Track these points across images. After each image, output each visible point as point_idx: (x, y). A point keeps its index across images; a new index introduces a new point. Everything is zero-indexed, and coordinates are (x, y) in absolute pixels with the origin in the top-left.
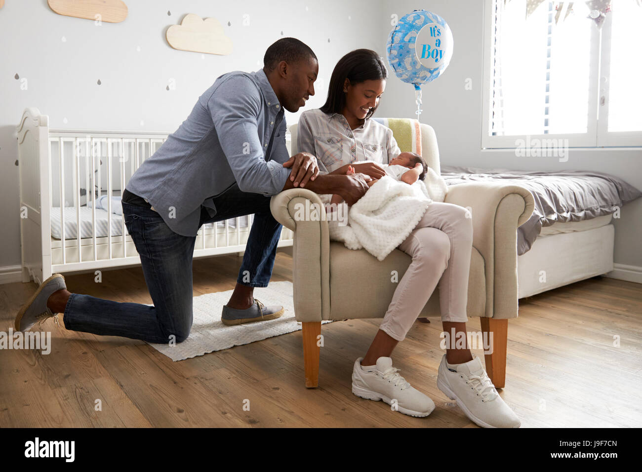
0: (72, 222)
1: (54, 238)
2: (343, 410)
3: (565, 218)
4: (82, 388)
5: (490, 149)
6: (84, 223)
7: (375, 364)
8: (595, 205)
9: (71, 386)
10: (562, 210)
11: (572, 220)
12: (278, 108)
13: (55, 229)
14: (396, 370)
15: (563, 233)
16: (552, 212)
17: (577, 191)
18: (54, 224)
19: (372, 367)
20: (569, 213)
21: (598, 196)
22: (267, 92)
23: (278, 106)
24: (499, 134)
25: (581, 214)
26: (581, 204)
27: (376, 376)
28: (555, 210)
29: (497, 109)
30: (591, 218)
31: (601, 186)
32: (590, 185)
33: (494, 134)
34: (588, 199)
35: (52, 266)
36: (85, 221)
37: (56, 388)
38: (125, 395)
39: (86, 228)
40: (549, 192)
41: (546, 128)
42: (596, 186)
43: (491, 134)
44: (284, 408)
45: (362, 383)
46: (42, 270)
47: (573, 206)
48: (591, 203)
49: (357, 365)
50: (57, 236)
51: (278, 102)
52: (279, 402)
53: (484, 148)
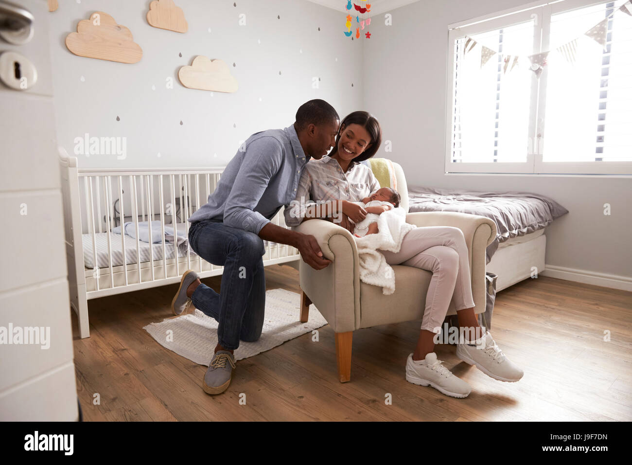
0: (104, 253)
1: (87, 268)
2: (358, 413)
3: (515, 235)
4: (130, 411)
5: (451, 173)
6: (115, 253)
7: (425, 359)
8: (535, 222)
9: (119, 409)
10: (512, 228)
11: (518, 235)
12: (304, 161)
13: (88, 260)
14: (441, 362)
15: (511, 245)
16: (505, 231)
17: (522, 211)
18: (87, 255)
19: (422, 361)
20: (517, 231)
21: (536, 215)
22: (297, 147)
23: (304, 159)
24: (458, 161)
25: (525, 230)
26: (525, 222)
27: (426, 368)
28: (507, 229)
29: (457, 140)
30: (532, 232)
31: (538, 206)
32: (531, 206)
33: (454, 161)
34: (529, 218)
35: (87, 293)
36: (115, 251)
37: (106, 412)
38: (170, 414)
39: (116, 257)
40: (503, 214)
41: (495, 157)
42: (535, 206)
43: (452, 161)
44: (311, 415)
45: (415, 373)
46: (77, 297)
47: (520, 224)
48: (532, 221)
49: (410, 359)
50: (90, 266)
51: (305, 156)
52: (305, 410)
53: (447, 172)
